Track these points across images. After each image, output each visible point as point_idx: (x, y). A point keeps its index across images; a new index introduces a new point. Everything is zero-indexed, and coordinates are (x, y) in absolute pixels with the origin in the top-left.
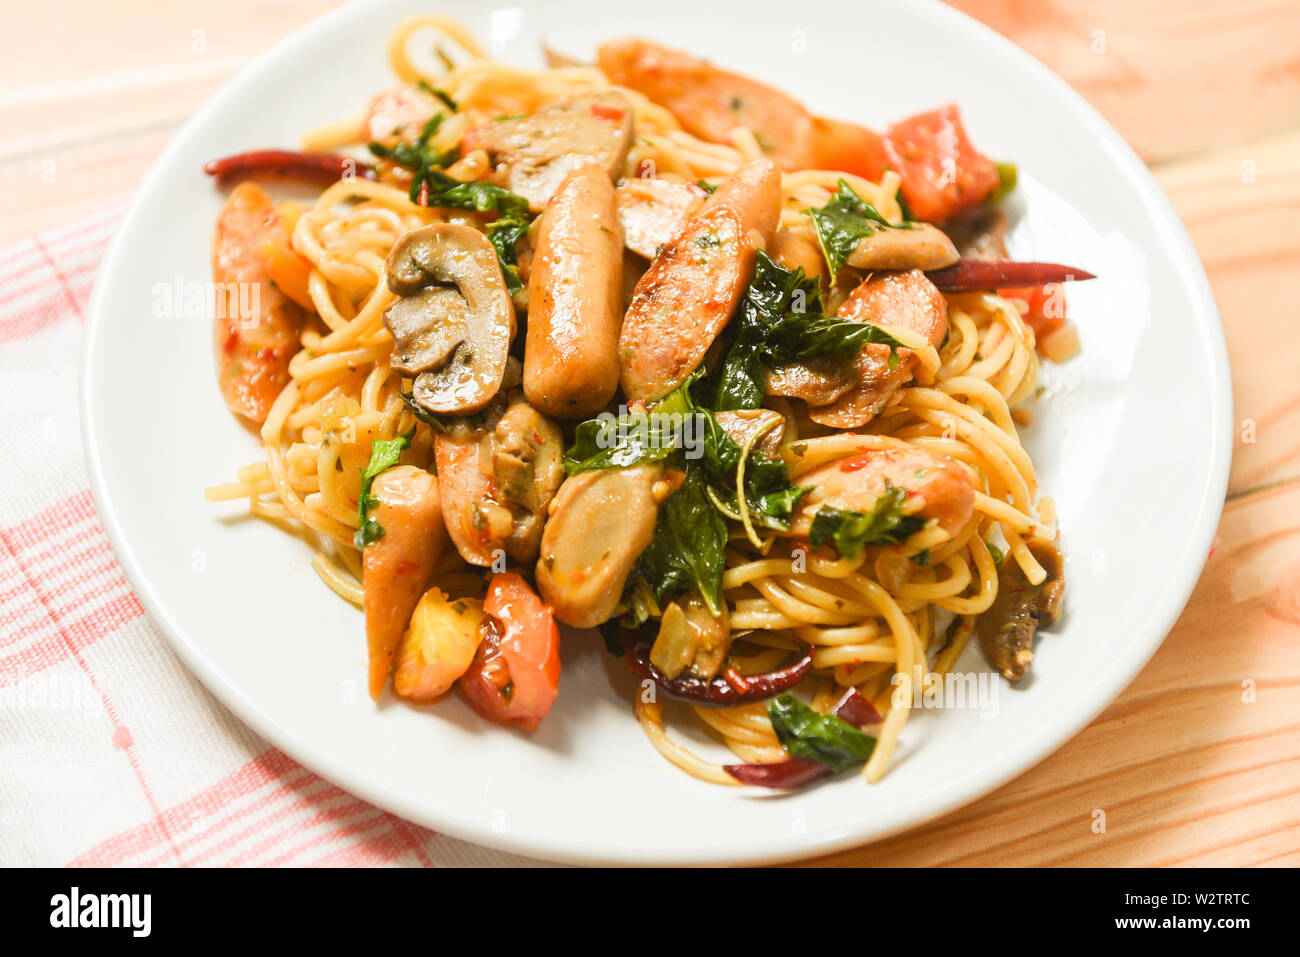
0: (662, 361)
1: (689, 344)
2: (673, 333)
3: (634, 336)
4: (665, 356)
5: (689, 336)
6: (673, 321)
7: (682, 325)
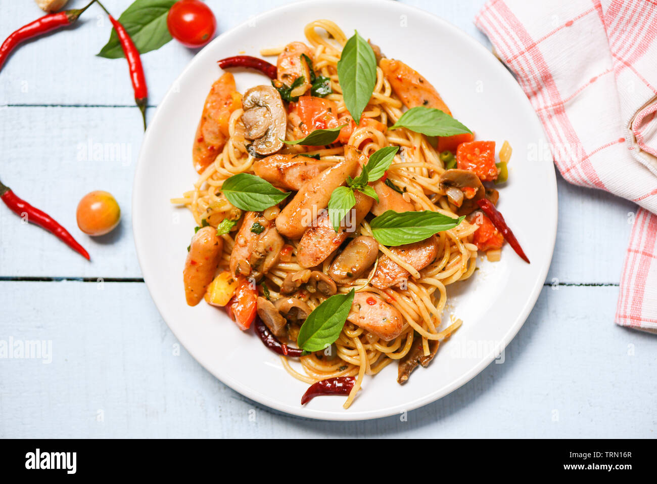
0: (312, 256)
1: (322, 252)
2: (318, 247)
3: (305, 244)
4: (313, 254)
5: (322, 250)
6: (319, 242)
7: (321, 245)
